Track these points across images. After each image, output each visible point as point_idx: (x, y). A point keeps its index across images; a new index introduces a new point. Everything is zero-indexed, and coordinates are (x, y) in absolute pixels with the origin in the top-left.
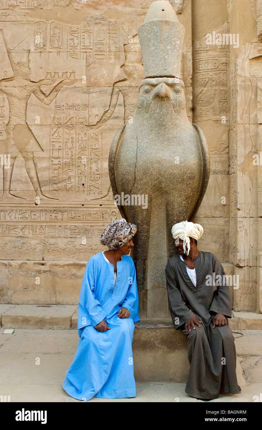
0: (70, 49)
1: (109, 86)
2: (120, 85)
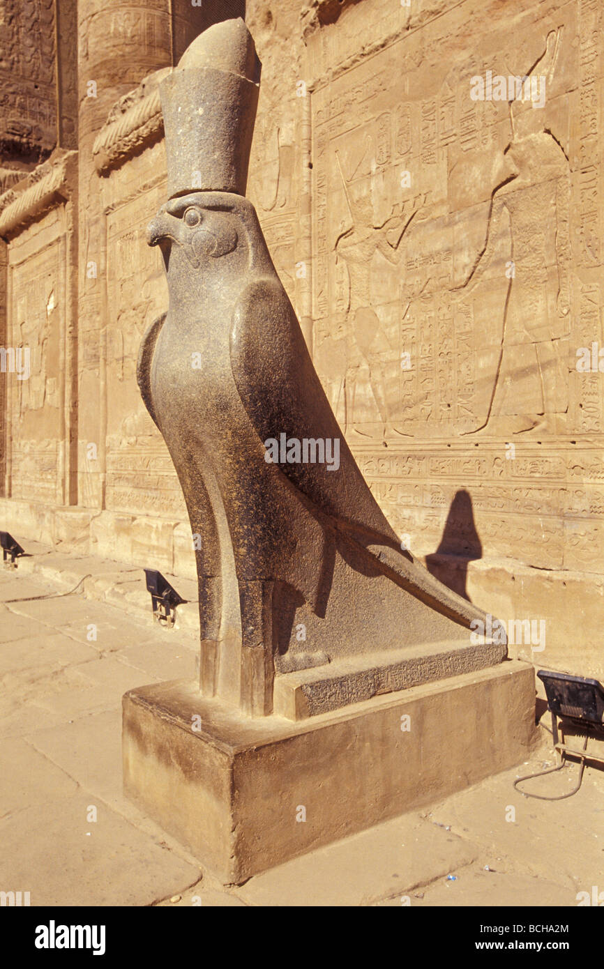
0: (424, 148)
1: (484, 200)
2: (504, 193)
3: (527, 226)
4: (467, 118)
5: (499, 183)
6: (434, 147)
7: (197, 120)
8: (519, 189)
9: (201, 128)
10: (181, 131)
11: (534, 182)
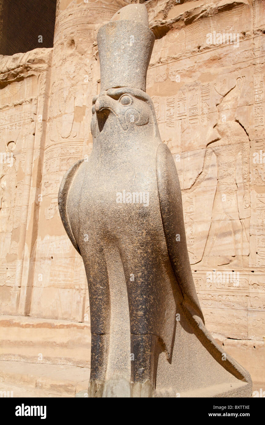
0: (167, 119)
1: (202, 148)
2: (213, 146)
3: (226, 163)
4: (193, 109)
5: (211, 141)
6: (173, 119)
7: (128, 49)
8: (222, 145)
9: (130, 54)
10: (117, 53)
11: (230, 143)
